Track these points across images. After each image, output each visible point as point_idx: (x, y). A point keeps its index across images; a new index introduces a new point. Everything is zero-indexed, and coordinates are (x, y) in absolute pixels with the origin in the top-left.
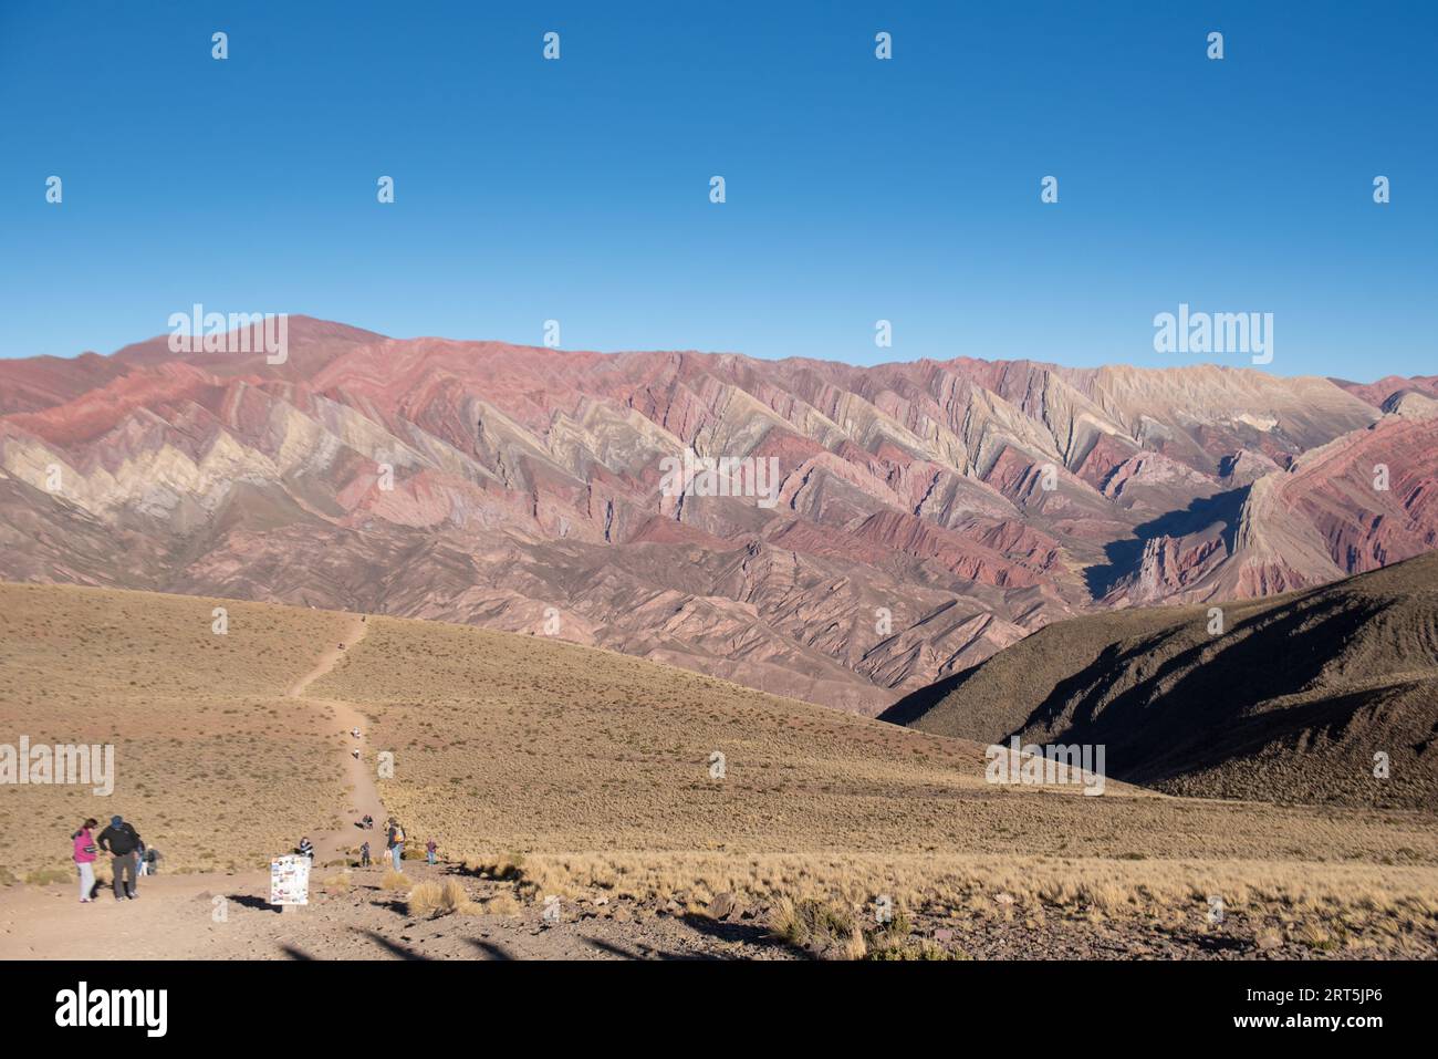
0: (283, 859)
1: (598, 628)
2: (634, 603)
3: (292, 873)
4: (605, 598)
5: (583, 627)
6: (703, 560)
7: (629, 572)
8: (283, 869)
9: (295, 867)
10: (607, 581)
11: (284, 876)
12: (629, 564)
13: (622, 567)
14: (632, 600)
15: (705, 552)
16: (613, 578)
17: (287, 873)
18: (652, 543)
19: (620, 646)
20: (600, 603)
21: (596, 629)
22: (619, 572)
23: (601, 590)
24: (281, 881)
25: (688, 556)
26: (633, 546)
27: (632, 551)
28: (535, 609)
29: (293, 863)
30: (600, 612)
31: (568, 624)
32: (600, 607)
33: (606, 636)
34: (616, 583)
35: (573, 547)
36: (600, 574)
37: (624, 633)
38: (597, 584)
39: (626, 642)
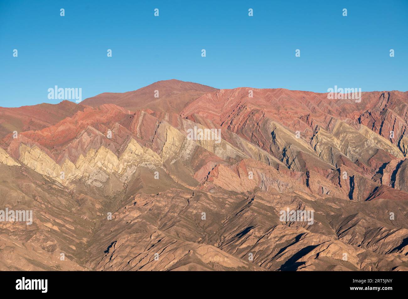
1: (360, 252)
2: (379, 237)
4: (360, 234)
5: (350, 252)
7: (374, 218)
10: (360, 223)
12: (373, 213)
13: (369, 215)
14: (377, 236)
16: (364, 221)
19: (375, 264)
20: (357, 237)
21: (358, 253)
22: (367, 218)
23: (357, 228)
26: (373, 201)
27: (374, 205)
28: (318, 240)
30: (357, 243)
31: (341, 249)
32: (357, 239)
33: (365, 258)
34: (366, 224)
35: (337, 202)
36: (355, 218)
37: (377, 256)
38: (354, 225)
39: (379, 262)
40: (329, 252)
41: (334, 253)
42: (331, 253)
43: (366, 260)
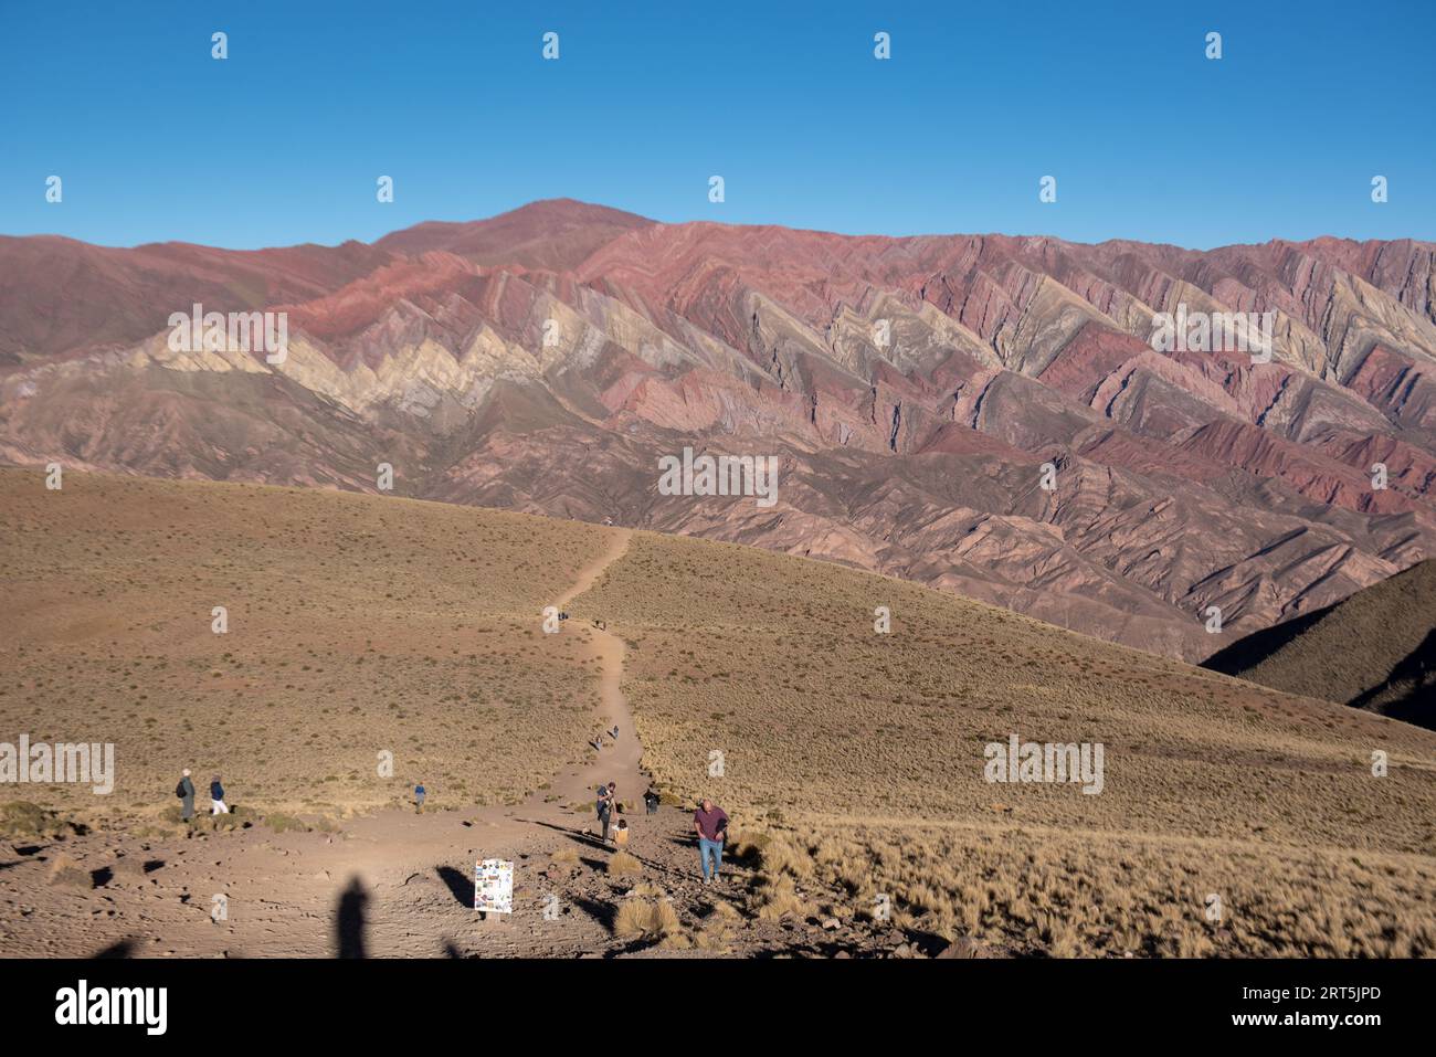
0: (487, 863)
1: (881, 548)
2: (922, 521)
3: (496, 878)
4: (889, 514)
5: (864, 547)
6: (1002, 474)
7: (918, 486)
8: (487, 873)
9: (500, 872)
10: (890, 495)
11: (488, 881)
12: (917, 477)
13: (910, 481)
14: (919, 518)
15: (1004, 466)
16: (899, 492)
17: (491, 878)
18: (943, 454)
19: (904, 568)
20: (884, 520)
21: (877, 549)
22: (906, 486)
23: (885, 505)
24: (485, 886)
25: (984, 469)
26: (922, 456)
27: (920, 462)
28: (811, 525)
29: (497, 867)
30: (883, 530)
31: (848, 542)
32: (883, 524)
33: (889, 558)
34: (901, 498)
35: (854, 457)
36: (884, 487)
37: (910, 555)
38: (881, 499)
39: (911, 565)
40: (826, 547)
41: (836, 549)
42: (831, 548)
43: (890, 562)
